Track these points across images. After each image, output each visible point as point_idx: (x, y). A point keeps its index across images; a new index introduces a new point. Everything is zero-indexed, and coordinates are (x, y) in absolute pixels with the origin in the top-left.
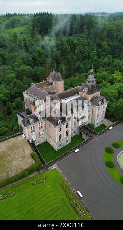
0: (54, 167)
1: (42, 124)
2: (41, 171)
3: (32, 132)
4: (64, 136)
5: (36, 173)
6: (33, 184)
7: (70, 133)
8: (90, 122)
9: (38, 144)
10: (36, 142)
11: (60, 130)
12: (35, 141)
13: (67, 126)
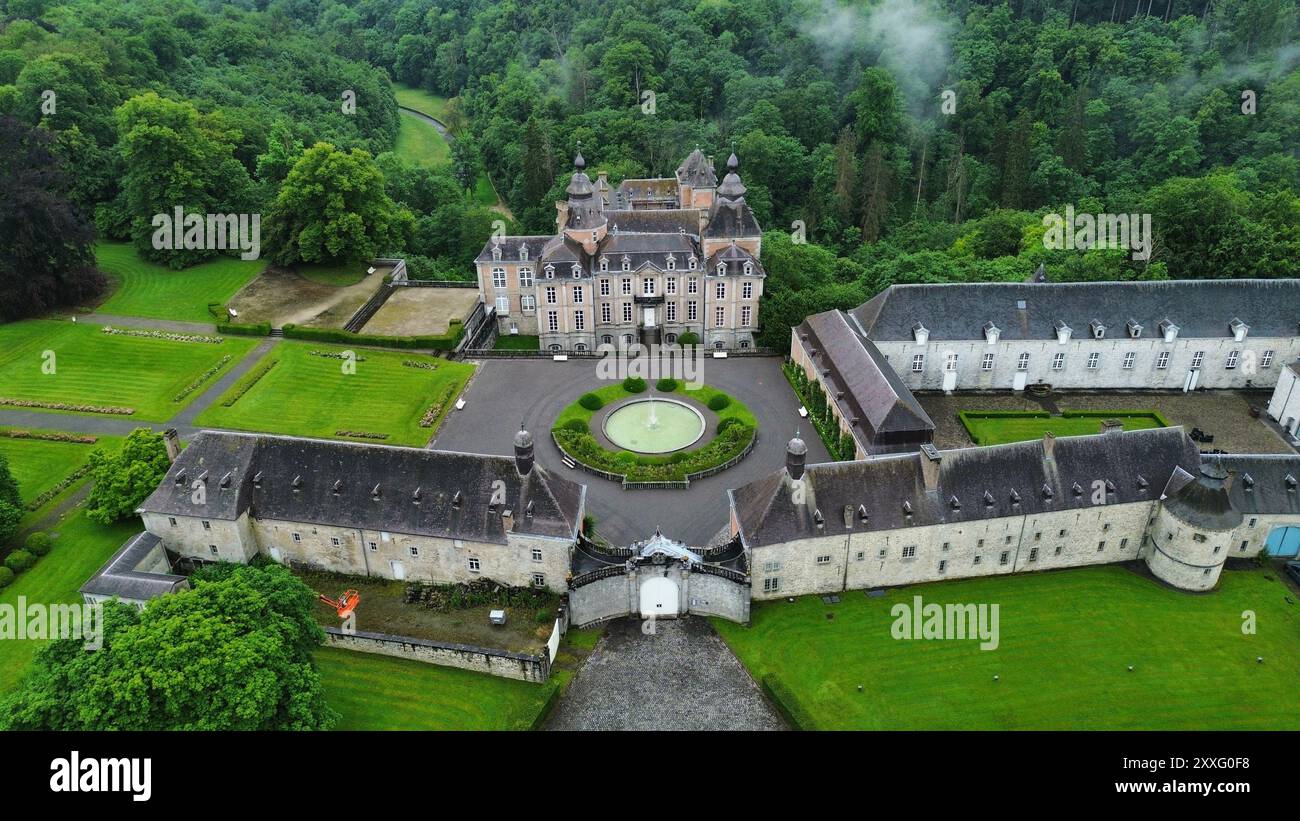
0: (477, 362)
1: (529, 275)
2: (443, 356)
3: (496, 282)
4: (566, 323)
5: (430, 352)
6: (406, 364)
7: (589, 324)
8: (696, 327)
9: (514, 331)
10: (507, 320)
11: (552, 298)
12: (506, 316)
13: (578, 297)
